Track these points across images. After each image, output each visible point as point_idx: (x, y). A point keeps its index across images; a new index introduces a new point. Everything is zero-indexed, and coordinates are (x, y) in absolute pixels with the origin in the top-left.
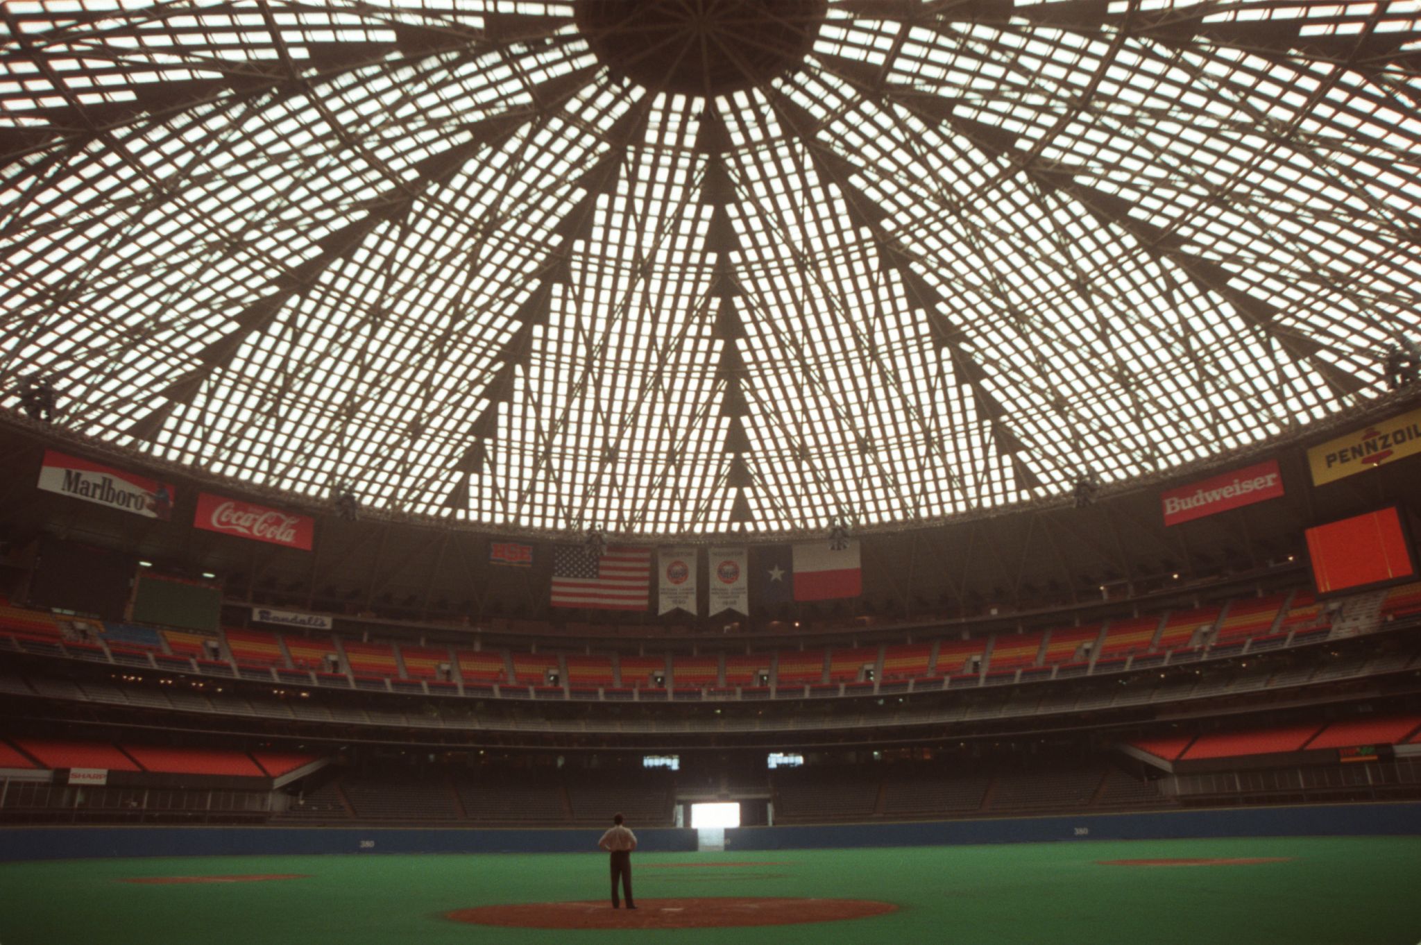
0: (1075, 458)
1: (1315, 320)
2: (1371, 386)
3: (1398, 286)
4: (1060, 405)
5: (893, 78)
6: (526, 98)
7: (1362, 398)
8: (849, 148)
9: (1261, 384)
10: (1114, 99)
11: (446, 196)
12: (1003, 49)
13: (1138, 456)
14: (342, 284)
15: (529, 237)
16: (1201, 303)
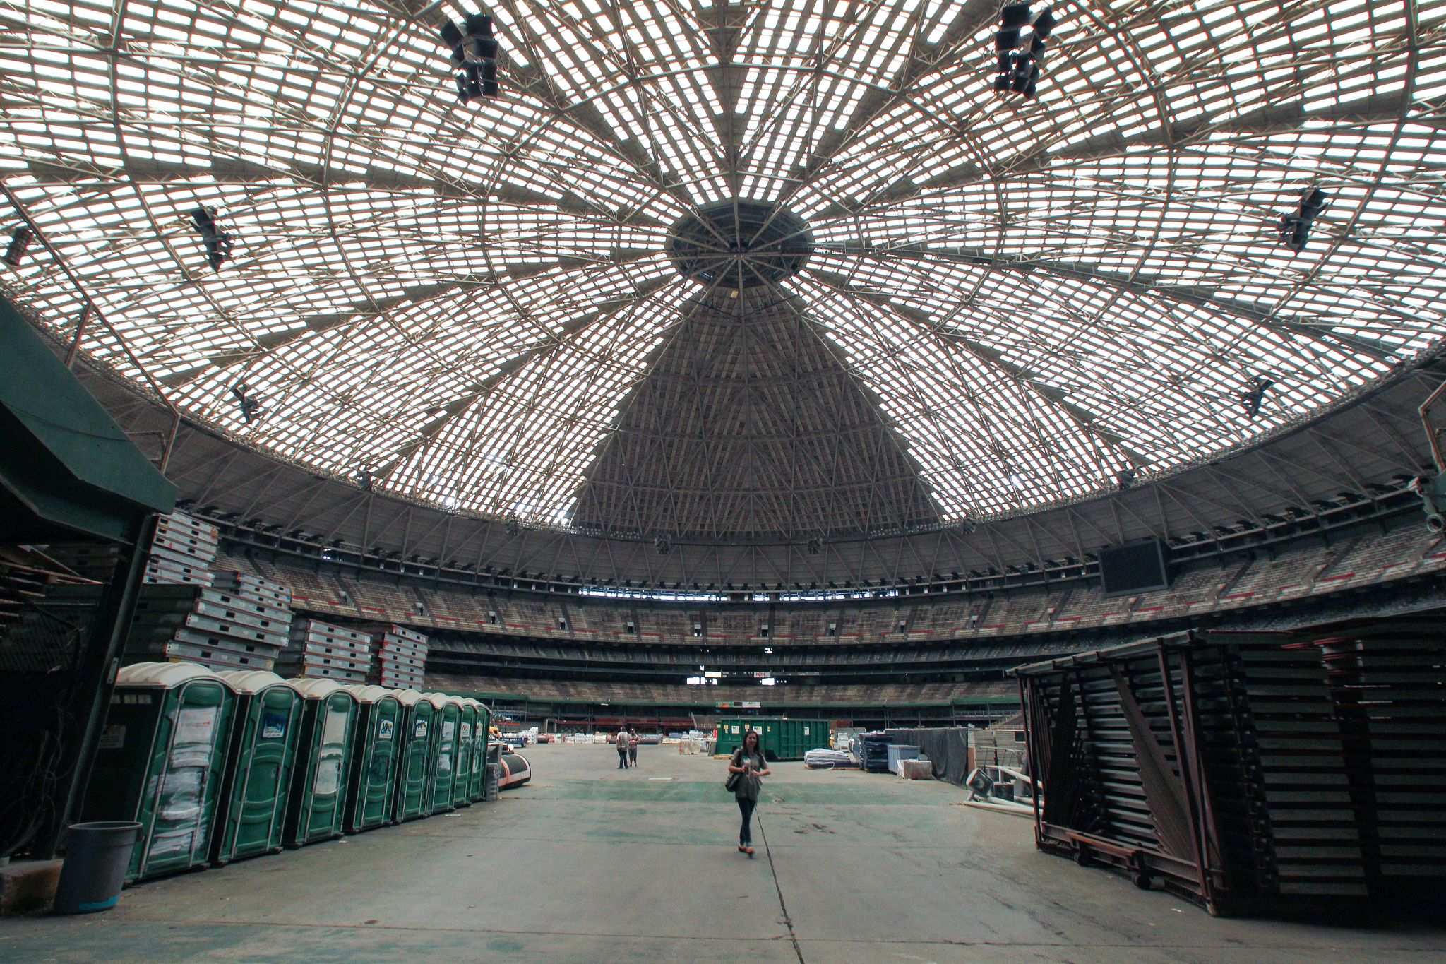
0: (968, 498)
1: (1118, 423)
2: (1156, 464)
3: (1168, 407)
4: (958, 466)
5: (853, 283)
6: (631, 290)
7: (1150, 471)
8: (826, 318)
9: (1087, 459)
10: (990, 297)
11: (578, 341)
12: (920, 269)
13: (1009, 498)
14: (510, 389)
15: (627, 364)
16: (1047, 410)
